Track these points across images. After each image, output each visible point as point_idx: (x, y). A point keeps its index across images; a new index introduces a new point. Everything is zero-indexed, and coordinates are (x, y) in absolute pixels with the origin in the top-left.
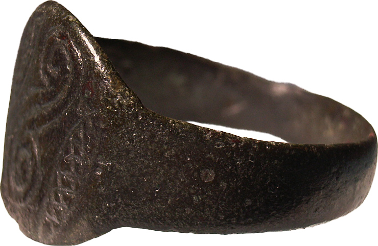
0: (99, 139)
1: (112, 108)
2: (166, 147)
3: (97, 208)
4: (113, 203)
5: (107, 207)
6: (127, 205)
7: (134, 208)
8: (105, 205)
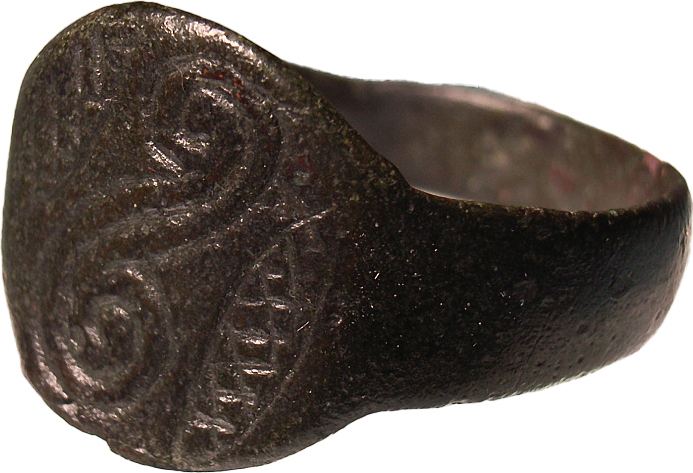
0: (334, 260)
1: (360, 199)
2: (457, 254)
3: (330, 389)
4: (360, 373)
5: (351, 383)
6: (386, 372)
7: (398, 376)
8: (345, 380)
